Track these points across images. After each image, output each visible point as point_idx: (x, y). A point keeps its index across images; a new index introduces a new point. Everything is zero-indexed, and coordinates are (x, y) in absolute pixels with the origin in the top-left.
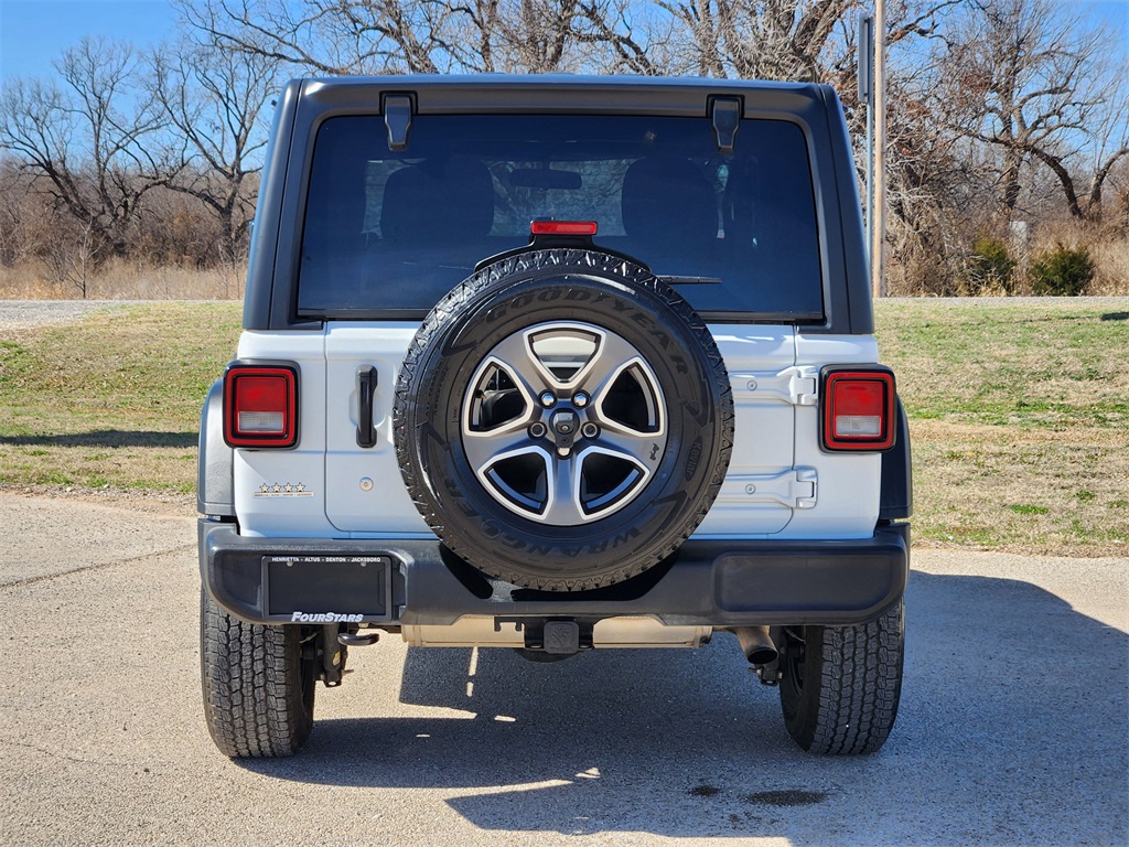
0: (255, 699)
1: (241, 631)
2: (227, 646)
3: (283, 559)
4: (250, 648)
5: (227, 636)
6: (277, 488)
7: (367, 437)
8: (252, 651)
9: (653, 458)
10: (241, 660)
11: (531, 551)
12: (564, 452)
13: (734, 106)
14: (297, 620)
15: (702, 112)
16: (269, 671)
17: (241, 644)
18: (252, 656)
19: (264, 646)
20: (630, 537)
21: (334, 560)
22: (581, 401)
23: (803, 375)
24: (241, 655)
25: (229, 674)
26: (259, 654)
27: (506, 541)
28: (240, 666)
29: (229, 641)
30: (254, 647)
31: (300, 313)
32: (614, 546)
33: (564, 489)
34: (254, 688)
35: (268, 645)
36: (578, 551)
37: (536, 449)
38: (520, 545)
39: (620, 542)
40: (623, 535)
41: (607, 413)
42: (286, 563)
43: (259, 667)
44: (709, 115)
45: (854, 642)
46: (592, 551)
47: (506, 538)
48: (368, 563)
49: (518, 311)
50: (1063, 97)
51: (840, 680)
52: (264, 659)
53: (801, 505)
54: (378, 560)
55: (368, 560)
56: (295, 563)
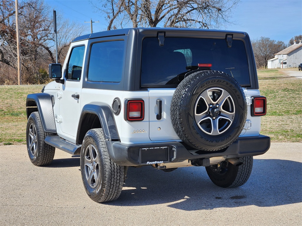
0: (116, 186)
1: (114, 169)
2: (111, 173)
3: (145, 149)
4: (116, 173)
5: (111, 170)
6: (138, 131)
7: (159, 117)
8: (117, 174)
9: (232, 118)
10: (114, 176)
11: (210, 142)
12: (214, 118)
13: (231, 36)
14: (148, 164)
15: (224, 38)
16: (121, 179)
17: (115, 172)
18: (117, 175)
19: (120, 172)
20: (229, 137)
21: (157, 148)
22: (218, 106)
23: (249, 99)
24: (114, 175)
25: (111, 180)
26: (118, 175)
27: (205, 140)
28: (114, 178)
29: (111, 172)
30: (117, 173)
31: (142, 86)
32: (226, 139)
33: (215, 127)
34: (117, 183)
35: (121, 172)
36: (219, 141)
37: (209, 118)
38: (207, 140)
39: (227, 138)
40: (228, 137)
41: (223, 109)
42: (145, 150)
43: (118, 178)
44: (226, 39)
45: (245, 160)
46: (222, 141)
47: (205, 139)
48: (164, 148)
49: (207, 85)
50: (48, 32)
51: (242, 169)
52: (120, 176)
53: (249, 128)
54: (166, 147)
55: (164, 147)
56: (147, 149)
